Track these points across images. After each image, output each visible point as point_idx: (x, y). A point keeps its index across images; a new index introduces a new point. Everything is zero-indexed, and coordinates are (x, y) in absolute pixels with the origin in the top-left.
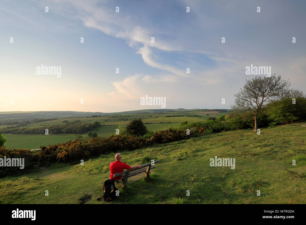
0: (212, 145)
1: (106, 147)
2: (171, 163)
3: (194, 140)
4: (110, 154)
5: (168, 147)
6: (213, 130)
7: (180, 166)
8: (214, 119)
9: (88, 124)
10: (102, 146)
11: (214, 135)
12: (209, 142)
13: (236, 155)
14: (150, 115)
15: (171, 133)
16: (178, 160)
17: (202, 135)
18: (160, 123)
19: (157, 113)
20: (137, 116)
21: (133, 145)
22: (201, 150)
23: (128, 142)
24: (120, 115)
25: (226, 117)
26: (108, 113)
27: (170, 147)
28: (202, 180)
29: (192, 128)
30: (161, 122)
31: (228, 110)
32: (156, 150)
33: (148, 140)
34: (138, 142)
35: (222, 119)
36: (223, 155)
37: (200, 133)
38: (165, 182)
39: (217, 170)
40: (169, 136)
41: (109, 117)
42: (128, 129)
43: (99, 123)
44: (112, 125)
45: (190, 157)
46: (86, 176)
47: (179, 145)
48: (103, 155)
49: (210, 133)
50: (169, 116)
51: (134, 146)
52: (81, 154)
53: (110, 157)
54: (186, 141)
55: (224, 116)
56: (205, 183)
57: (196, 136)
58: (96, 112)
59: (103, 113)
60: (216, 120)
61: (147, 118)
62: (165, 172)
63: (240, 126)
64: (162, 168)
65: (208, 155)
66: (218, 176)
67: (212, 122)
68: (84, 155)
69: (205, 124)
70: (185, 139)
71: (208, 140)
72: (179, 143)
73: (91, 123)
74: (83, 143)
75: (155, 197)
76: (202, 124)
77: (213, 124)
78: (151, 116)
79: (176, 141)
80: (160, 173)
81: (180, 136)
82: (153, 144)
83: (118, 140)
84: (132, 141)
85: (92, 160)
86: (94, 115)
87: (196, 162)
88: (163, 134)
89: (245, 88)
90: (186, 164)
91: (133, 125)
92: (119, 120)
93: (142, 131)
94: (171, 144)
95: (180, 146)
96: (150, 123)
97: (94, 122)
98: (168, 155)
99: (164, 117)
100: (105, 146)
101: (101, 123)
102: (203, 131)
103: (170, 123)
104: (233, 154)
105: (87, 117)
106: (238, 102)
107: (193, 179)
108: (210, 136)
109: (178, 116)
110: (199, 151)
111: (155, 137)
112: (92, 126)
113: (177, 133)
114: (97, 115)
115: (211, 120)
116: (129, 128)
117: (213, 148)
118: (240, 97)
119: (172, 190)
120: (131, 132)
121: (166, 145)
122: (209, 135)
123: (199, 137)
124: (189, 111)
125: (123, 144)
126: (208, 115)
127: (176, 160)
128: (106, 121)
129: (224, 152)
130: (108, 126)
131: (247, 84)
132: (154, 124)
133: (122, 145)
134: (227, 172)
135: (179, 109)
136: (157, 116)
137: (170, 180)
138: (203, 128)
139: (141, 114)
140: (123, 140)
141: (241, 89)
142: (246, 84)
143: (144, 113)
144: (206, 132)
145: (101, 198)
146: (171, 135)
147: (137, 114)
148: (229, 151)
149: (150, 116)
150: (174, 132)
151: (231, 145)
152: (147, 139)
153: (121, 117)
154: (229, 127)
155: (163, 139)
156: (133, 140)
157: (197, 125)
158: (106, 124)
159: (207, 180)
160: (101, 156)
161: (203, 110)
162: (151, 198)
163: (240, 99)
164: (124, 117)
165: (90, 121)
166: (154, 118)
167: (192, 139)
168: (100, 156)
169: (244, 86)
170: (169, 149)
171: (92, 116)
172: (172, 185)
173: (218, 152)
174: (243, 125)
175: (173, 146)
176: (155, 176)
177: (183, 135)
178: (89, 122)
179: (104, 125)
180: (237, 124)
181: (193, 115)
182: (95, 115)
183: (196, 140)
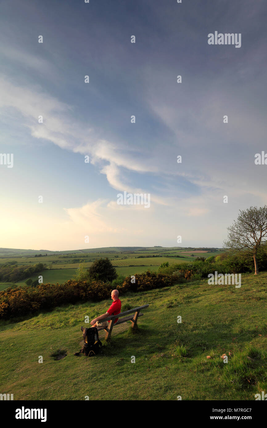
0: (206, 291)
1: (62, 297)
2: (159, 312)
3: (180, 287)
4: (69, 306)
5: (147, 296)
6: (203, 274)
7: (173, 314)
8: (203, 260)
9: (28, 266)
10: (57, 294)
11: (205, 281)
12: (200, 289)
13: (239, 300)
14: (116, 255)
15: (150, 278)
16: (168, 308)
17: (189, 282)
18: (129, 266)
19: (126, 253)
20: (98, 256)
21: (100, 294)
22: (194, 296)
23: (92, 290)
24: (75, 255)
25: (217, 259)
26: (58, 252)
27: (149, 297)
28: (203, 328)
29: (176, 272)
30: (132, 265)
31: (218, 249)
32: (132, 300)
33: (120, 287)
34: (106, 289)
35: (212, 260)
36: (222, 301)
37: (187, 278)
38: (158, 333)
39: (218, 317)
40: (147, 281)
41: (59, 258)
42: (91, 273)
43: (44, 266)
44: (62, 268)
45: (182, 303)
46: (48, 331)
47: (161, 293)
48: (59, 308)
49: (199, 278)
50: (142, 257)
51: (101, 296)
52: (27, 307)
53: (69, 310)
54: (169, 289)
55: (214, 257)
56: (207, 331)
57: (182, 282)
58: (40, 250)
59: (51, 251)
60: (205, 261)
61: (112, 259)
62: (155, 322)
63: (237, 268)
64: (149, 318)
65: (204, 301)
66: (221, 323)
67: (201, 264)
68: (31, 309)
69: (192, 266)
70: (167, 286)
71: (199, 287)
72: (160, 292)
73: (32, 265)
74: (29, 292)
75: (150, 349)
76: (188, 267)
77: (202, 266)
78: (117, 257)
79: (156, 288)
80: (148, 323)
81: (161, 282)
82: (126, 292)
83: (79, 287)
84: (97, 288)
85: (43, 314)
86: (38, 254)
87: (192, 309)
88: (139, 279)
89: (239, 220)
90: (179, 312)
91: (98, 266)
92: (72, 261)
93: (110, 275)
94: (150, 292)
95: (163, 294)
96: (116, 266)
97: (37, 264)
98: (153, 303)
99: (136, 258)
100: (60, 295)
101: (47, 266)
102: (189, 276)
103: (143, 266)
104: (234, 299)
105: (28, 257)
106: (232, 236)
107: (191, 327)
108: (200, 282)
109: (154, 256)
110: (191, 298)
111: (128, 284)
112: (34, 270)
113: (157, 277)
114: (42, 254)
115: (200, 261)
116: (93, 270)
117: (208, 295)
118: (235, 231)
119: (168, 341)
120: (95, 276)
121: (144, 294)
122: (198, 281)
123: (186, 284)
124: (169, 250)
125: (86, 293)
126: (193, 255)
127: (164, 308)
128: (54, 263)
129: (222, 297)
130: (56, 270)
131: (242, 215)
132: (122, 267)
133: (84, 294)
134: (231, 318)
135: (155, 247)
136: (126, 256)
137: (163, 330)
138: (190, 271)
139: (103, 253)
140: (86, 287)
141: (234, 221)
142: (240, 215)
143: (108, 251)
144: (194, 276)
145: (80, 353)
146: (149, 281)
147: (98, 253)
148: (228, 296)
149: (115, 257)
150: (153, 277)
151: (230, 290)
152: (118, 286)
153: (76, 257)
154: (223, 270)
155: (139, 286)
156: (99, 286)
157: (182, 267)
158: (54, 266)
159: (208, 328)
160: (57, 310)
161: (186, 249)
162: (144, 350)
163: (234, 233)
164: (80, 257)
165: (30, 262)
166: (122, 259)
167: (177, 286)
168: (54, 310)
169: (238, 217)
170: (149, 298)
171: (35, 255)
172: (166, 335)
173: (215, 297)
174: (240, 268)
175: (154, 294)
176: (143, 326)
177: (164, 280)
178: (29, 264)
179: (51, 269)
180: (232, 266)
181: (174, 256)
182: (40, 255)
183: (182, 287)
